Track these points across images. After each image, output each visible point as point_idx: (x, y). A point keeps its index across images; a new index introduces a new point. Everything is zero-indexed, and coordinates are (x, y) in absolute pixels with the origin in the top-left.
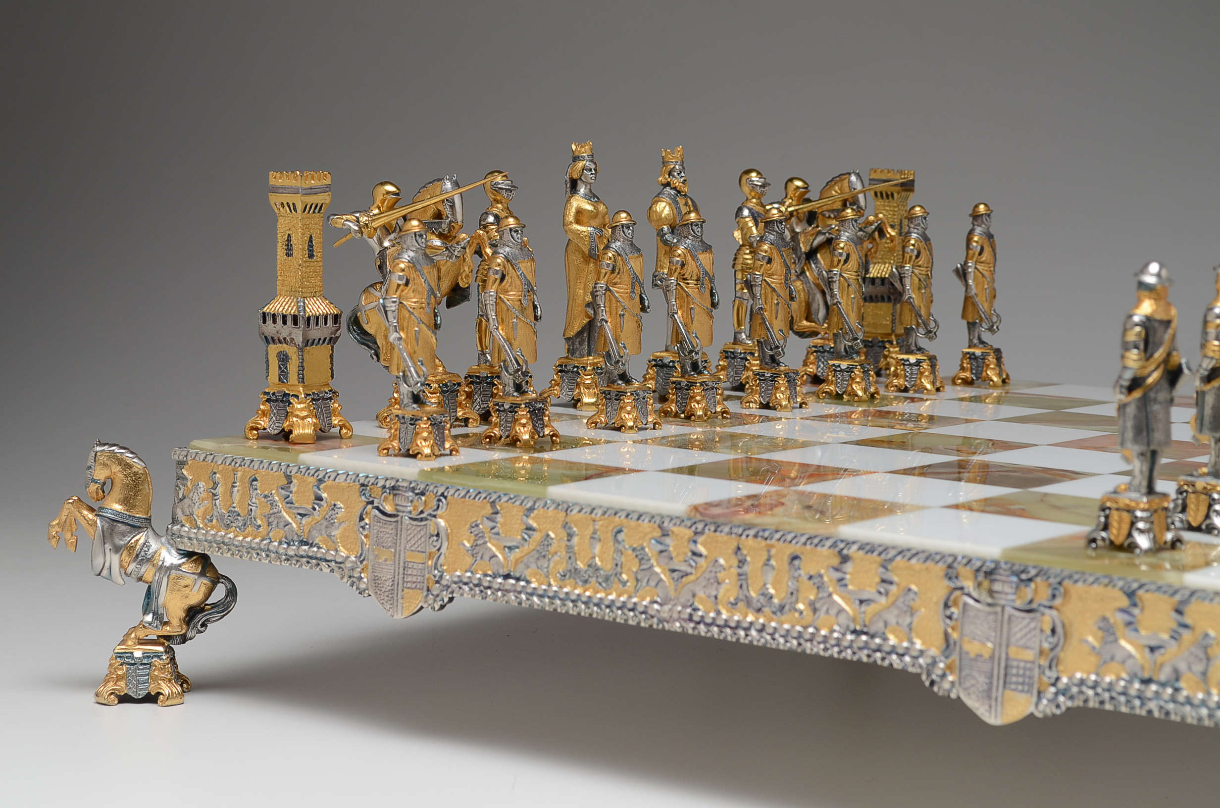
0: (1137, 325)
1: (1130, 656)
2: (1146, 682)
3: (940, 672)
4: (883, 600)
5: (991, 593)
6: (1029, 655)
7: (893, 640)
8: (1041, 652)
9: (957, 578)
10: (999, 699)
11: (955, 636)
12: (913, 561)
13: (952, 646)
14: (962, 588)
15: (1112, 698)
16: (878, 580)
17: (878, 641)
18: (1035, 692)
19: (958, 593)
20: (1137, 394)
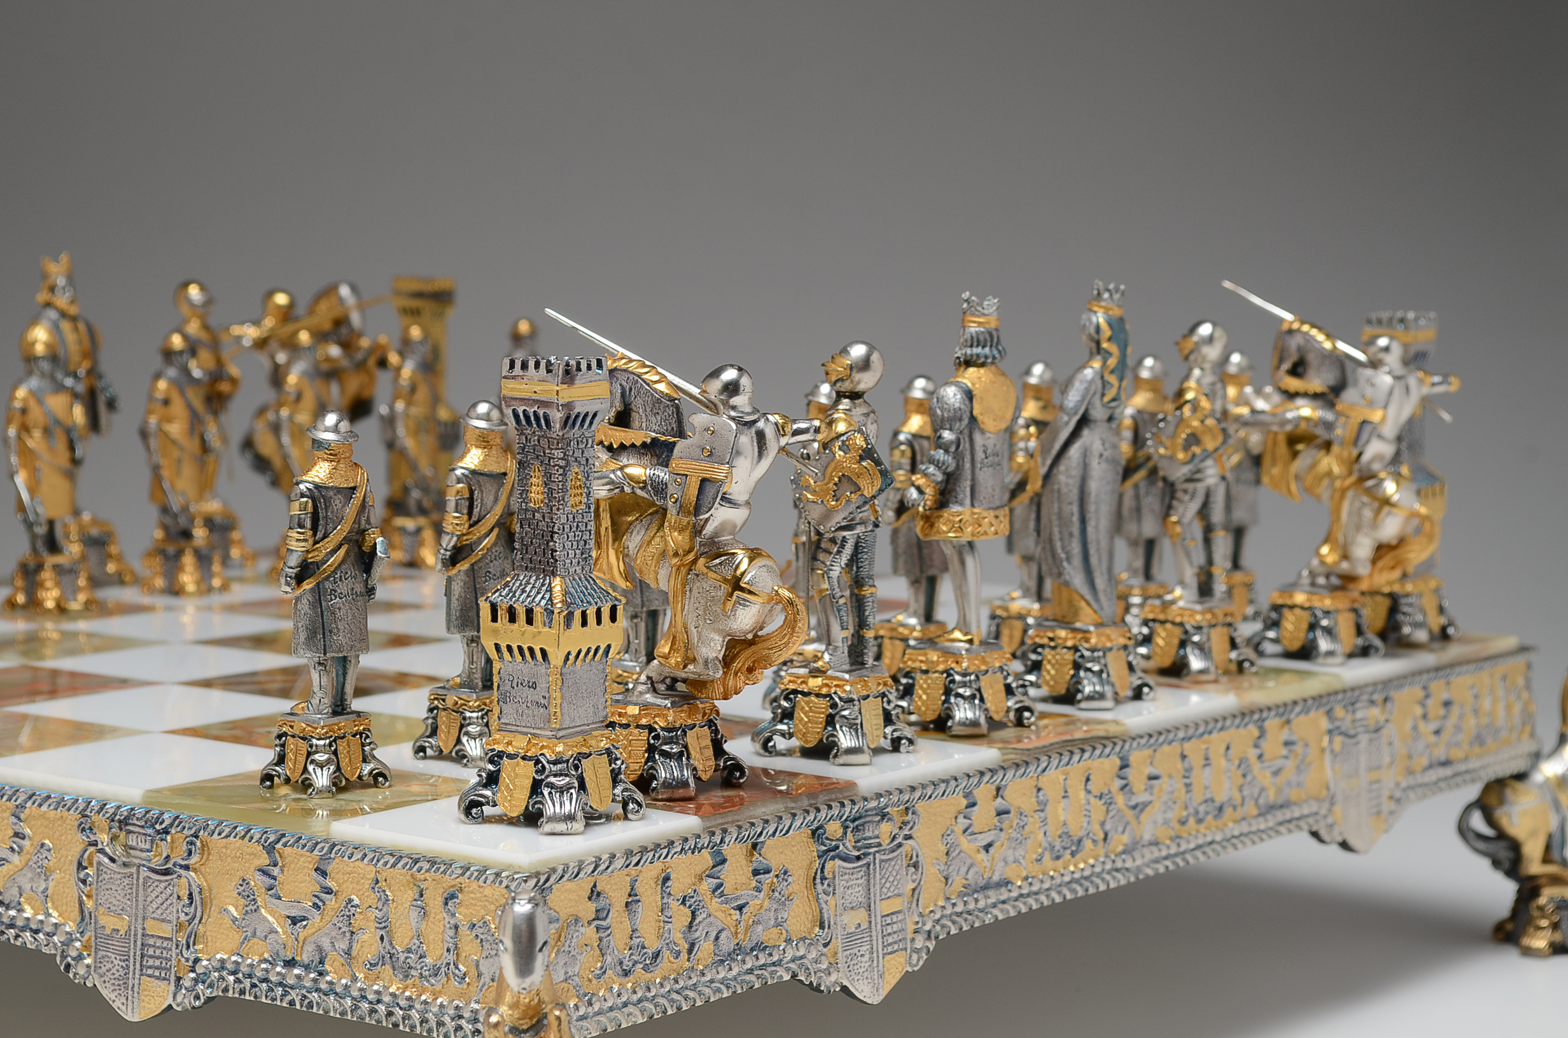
0: (303, 495)
1: (273, 931)
2: (290, 963)
3: (74, 954)
4: (16, 859)
5: (128, 848)
6: (167, 930)
7: (28, 913)
8: (180, 927)
9: (91, 829)
10: (136, 989)
11: (89, 904)
12: (44, 808)
13: (87, 919)
14: (95, 844)
15: (254, 986)
16: (11, 833)
17: (12, 913)
18: (173, 979)
19: (92, 849)
20: (308, 585)
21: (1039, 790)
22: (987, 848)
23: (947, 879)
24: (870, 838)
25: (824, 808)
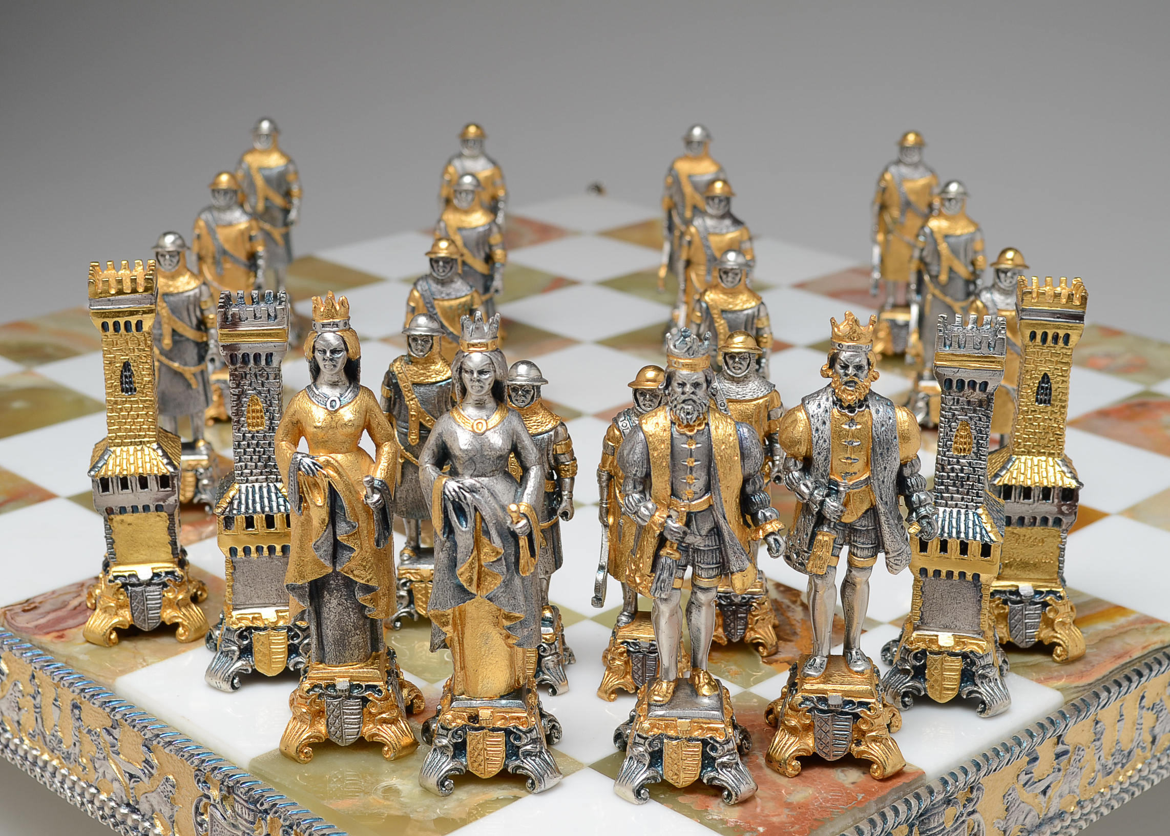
4: (147, 782)
5: (235, 813)
9: (205, 783)
16: (142, 759)
19: (206, 801)
21: (1097, 723)
22: (1044, 792)
23: (1005, 831)
24: (935, 828)
25: (890, 815)
